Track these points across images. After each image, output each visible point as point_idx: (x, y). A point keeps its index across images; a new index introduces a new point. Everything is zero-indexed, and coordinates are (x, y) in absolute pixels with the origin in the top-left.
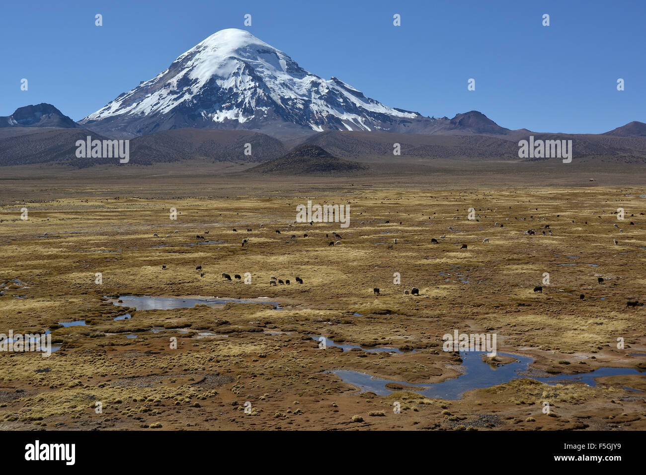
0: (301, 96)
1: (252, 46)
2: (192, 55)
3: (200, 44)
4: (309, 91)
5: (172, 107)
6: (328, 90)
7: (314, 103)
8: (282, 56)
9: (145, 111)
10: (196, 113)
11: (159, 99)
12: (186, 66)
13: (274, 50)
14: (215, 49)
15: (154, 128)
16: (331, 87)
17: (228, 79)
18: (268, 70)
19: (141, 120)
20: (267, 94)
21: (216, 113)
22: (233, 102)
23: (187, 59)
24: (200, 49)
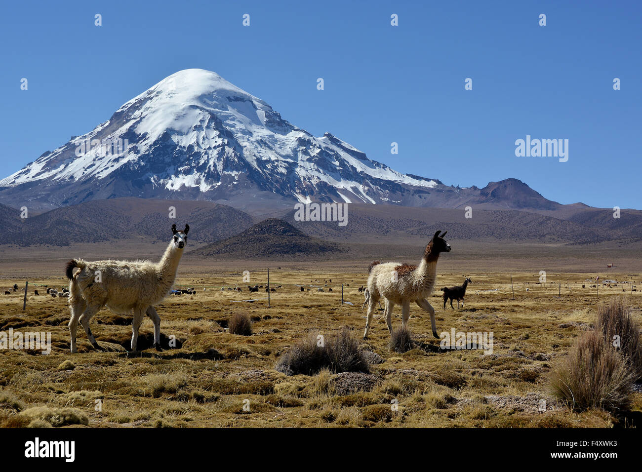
0: (281, 156)
1: (220, 92)
2: (142, 102)
3: (152, 89)
4: (295, 151)
5: (111, 170)
6: (319, 150)
7: (301, 166)
8: (261, 105)
9: (75, 176)
10: (143, 178)
11: (94, 160)
12: (132, 117)
13: (249, 97)
14: (171, 95)
15: (86, 198)
16: (323, 145)
17: (187, 134)
18: (241, 123)
19: (69, 187)
20: (238, 154)
21: (170, 179)
22: (193, 164)
23: (135, 107)
24: (152, 95)
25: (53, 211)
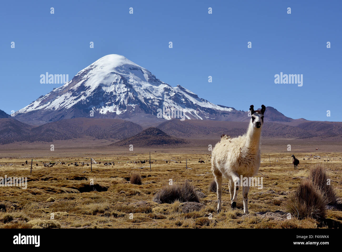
0: (156, 96)
1: (126, 65)
2: (87, 71)
3: (92, 64)
4: (163, 94)
5: (73, 104)
6: (175, 93)
7: (166, 102)
8: (146, 72)
9: (55, 107)
10: (88, 108)
11: (65, 100)
12: (83, 78)
13: (140, 68)
14: (102, 67)
15: (60, 118)
16: (177, 91)
17: (110, 86)
18: (136, 80)
19: (52, 113)
20: (135, 96)
21: (102, 108)
22: (113, 101)
23: (84, 74)
24: (93, 67)
25: (45, 125)
